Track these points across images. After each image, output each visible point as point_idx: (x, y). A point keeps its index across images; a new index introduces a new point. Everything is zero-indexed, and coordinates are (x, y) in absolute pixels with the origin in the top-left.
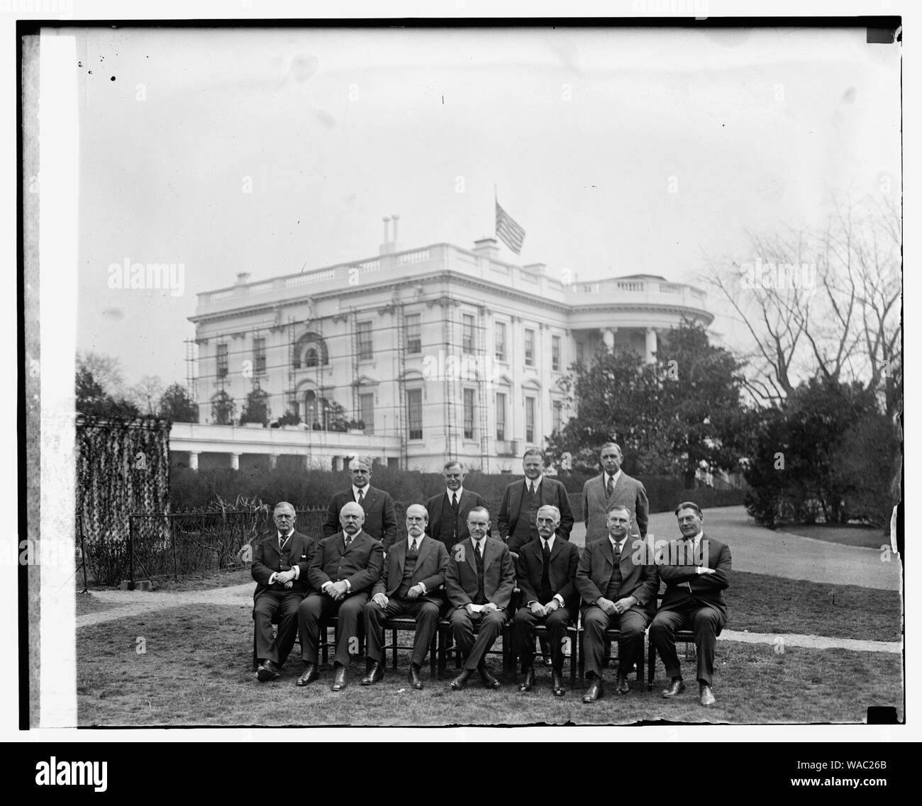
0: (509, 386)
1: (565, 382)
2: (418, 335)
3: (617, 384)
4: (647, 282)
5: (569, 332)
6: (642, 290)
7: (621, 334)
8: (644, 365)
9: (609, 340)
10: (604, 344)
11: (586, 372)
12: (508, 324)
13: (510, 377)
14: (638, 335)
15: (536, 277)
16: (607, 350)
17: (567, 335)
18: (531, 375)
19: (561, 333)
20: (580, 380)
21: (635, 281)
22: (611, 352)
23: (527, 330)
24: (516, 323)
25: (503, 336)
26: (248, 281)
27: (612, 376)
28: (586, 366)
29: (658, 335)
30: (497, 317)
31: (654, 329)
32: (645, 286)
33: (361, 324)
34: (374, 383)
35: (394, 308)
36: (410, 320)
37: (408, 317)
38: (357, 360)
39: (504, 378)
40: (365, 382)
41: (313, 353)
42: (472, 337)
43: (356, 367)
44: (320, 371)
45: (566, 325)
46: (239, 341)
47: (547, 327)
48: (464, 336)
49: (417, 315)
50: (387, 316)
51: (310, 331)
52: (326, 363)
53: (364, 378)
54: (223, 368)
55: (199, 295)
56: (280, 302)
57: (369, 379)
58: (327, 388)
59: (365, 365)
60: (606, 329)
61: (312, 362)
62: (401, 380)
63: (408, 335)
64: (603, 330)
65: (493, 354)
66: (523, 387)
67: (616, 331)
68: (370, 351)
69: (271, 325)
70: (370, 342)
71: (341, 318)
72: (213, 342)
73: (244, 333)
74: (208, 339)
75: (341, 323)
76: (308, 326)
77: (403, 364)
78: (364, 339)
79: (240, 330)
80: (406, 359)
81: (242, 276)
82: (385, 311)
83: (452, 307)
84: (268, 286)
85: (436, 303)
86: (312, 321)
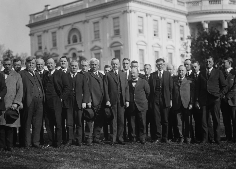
0: (161, 48)
1: (185, 45)
2: (118, 27)
5: (188, 24)
6: (220, 3)
7: (211, 23)
8: (221, 35)
9: (206, 26)
12: (160, 21)
13: (161, 44)
14: (220, 23)
17: (187, 25)
18: (170, 43)
19: (184, 24)
23: (168, 23)
24: (163, 20)
25: (157, 26)
26: (49, 8)
29: (228, 23)
30: (154, 17)
31: (226, 20)
32: (222, 2)
33: (94, 23)
34: (100, 48)
35: (108, 15)
36: (115, 20)
37: (114, 18)
38: (93, 39)
39: (158, 44)
40: (96, 48)
41: (75, 37)
42: (142, 26)
43: (93, 42)
44: (78, 44)
45: (186, 21)
46: (46, 33)
47: (178, 21)
48: (139, 25)
49: (118, 18)
50: (105, 19)
51: (74, 27)
52: (81, 41)
53: (96, 46)
54: (40, 45)
55: (30, 15)
56: (61, 16)
57: (98, 47)
58: (81, 52)
59: (96, 40)
60: (205, 21)
61: (75, 41)
62: (111, 46)
63: (114, 27)
64: (203, 22)
65: (153, 34)
66: (167, 48)
67: (209, 22)
68: (98, 34)
69: (58, 26)
70: (98, 31)
71: (86, 21)
72: (36, 35)
73: (48, 30)
74: (34, 33)
75: (86, 23)
76: (73, 25)
77: (112, 39)
78: (97, 29)
79: (46, 29)
80: (113, 37)
81: (46, 6)
82: (104, 17)
83: (133, 13)
84: (57, 9)
85: (125, 12)
86: (74, 23)
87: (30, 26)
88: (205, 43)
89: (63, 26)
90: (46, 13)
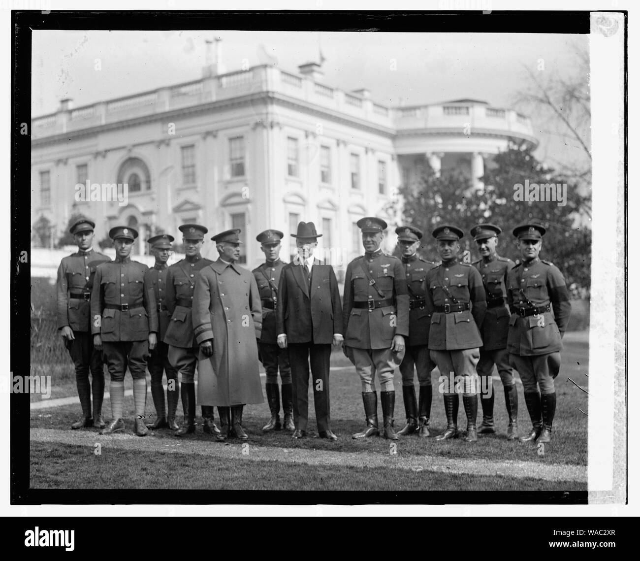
0: (335, 210)
1: (391, 207)
2: (242, 158)
3: (445, 208)
4: (472, 106)
5: (395, 157)
6: (468, 113)
7: (447, 158)
9: (436, 164)
10: (430, 167)
11: (412, 196)
13: (335, 201)
14: (465, 159)
15: (360, 100)
16: (434, 173)
17: (393, 159)
18: (357, 199)
19: (387, 158)
20: (408, 204)
21: (460, 105)
22: (438, 175)
23: (352, 154)
25: (329, 159)
26: (71, 106)
27: (439, 200)
28: (412, 190)
29: (484, 160)
30: (322, 140)
31: (480, 153)
32: (471, 110)
33: (183, 148)
34: (197, 207)
35: (217, 131)
36: (233, 142)
37: (231, 139)
38: (180, 184)
39: (330, 202)
40: (188, 206)
41: (135, 177)
42: (296, 159)
43: (179, 191)
44: (143, 195)
45: (392, 150)
46: (62, 167)
47: (373, 151)
48: (289, 158)
49: (240, 138)
50: (210, 139)
51: (133, 155)
52: (149, 188)
53: (187, 202)
54: (47, 194)
56: (102, 126)
57: (192, 203)
58: (150, 213)
59: (188, 189)
60: (433, 153)
61: (135, 187)
62: (224, 204)
63: (231, 159)
64: (429, 155)
65: (318, 177)
66: (349, 212)
67: (442, 155)
68: (194, 174)
69: (94, 150)
70: (193, 166)
71: (164, 142)
72: (36, 169)
73: (67, 159)
75: (163, 147)
76: (130, 150)
77: (226, 188)
78: (188, 162)
79: (63, 155)
80: (229, 182)
81: (64, 101)
82: (208, 134)
83: (276, 129)
84: (90, 111)
85: (259, 125)
86: (135, 146)
88: (436, 204)
89: (107, 151)
90: (63, 119)
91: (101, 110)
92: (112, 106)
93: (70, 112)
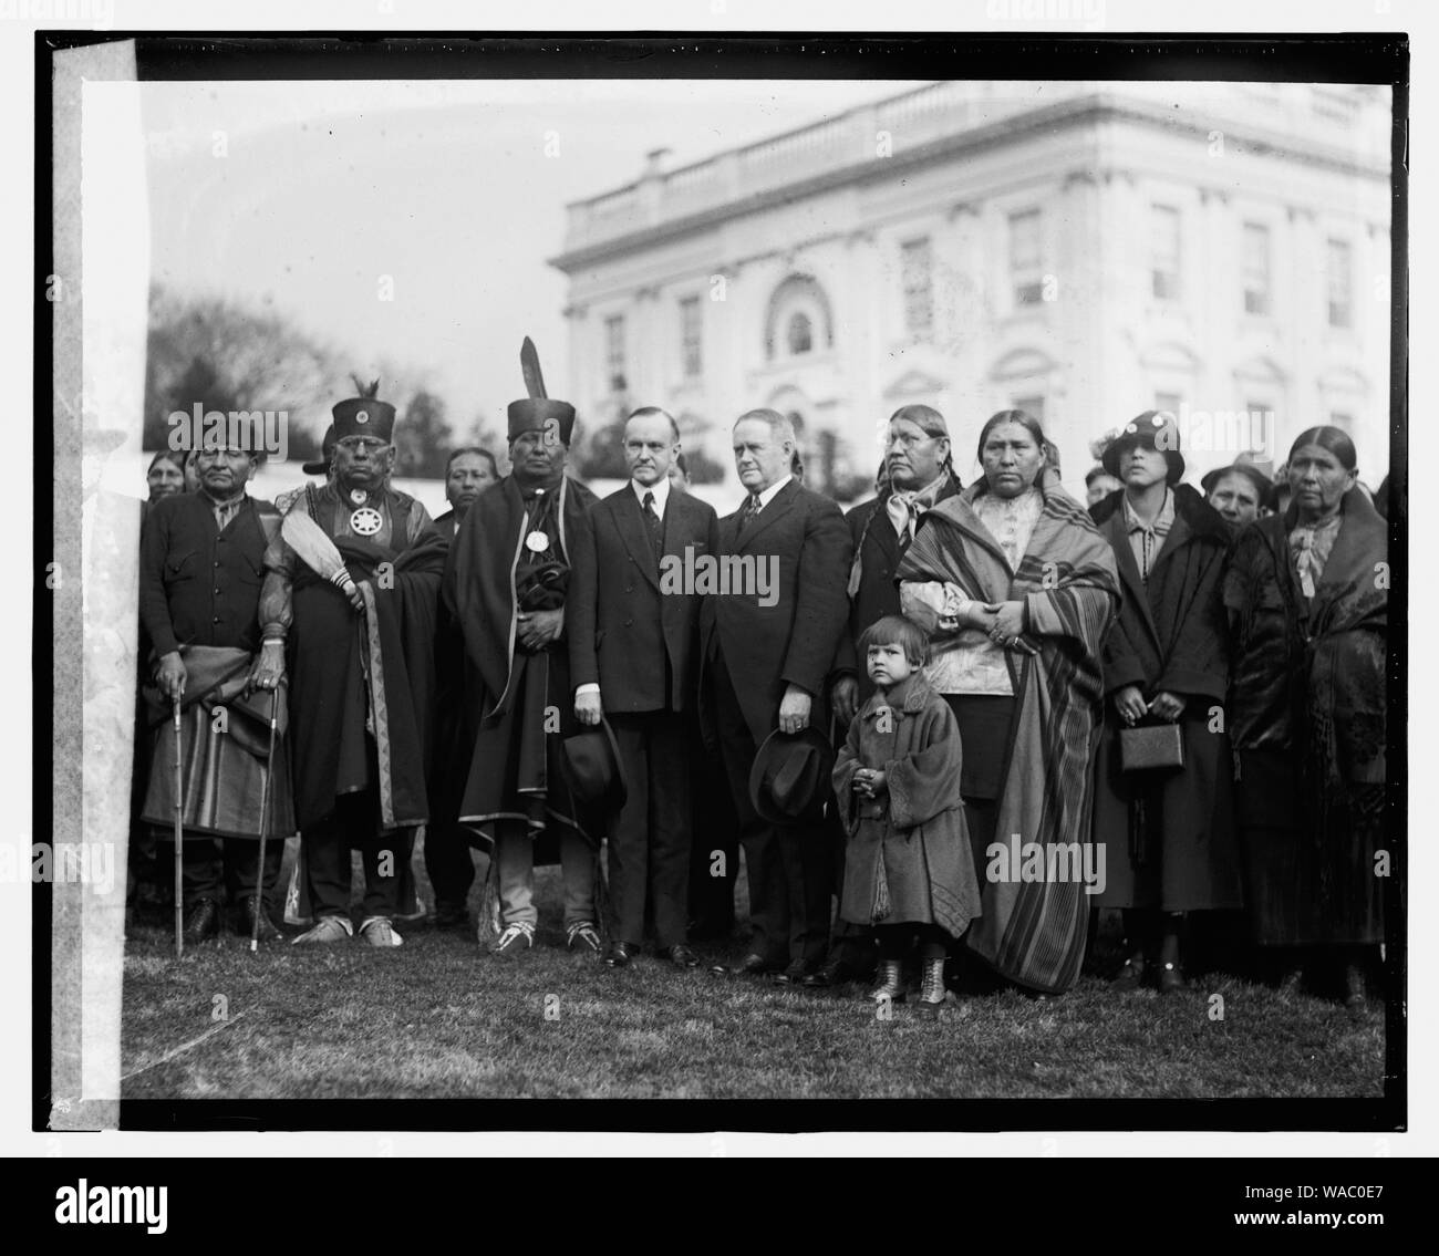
0: (1283, 382)
12: (1280, 227)
13: (1283, 359)
23: (1332, 242)
24: (1302, 222)
25: (1264, 257)
26: (667, 164)
30: (1243, 207)
33: (908, 246)
34: (936, 384)
35: (983, 198)
36: (1019, 226)
37: (1015, 218)
38: (898, 328)
39: (1266, 362)
40: (914, 385)
41: (801, 322)
42: (1176, 260)
43: (895, 347)
44: (818, 361)
46: (647, 303)
48: (1158, 256)
49: (1034, 212)
50: (965, 221)
51: (797, 269)
52: (830, 342)
53: (913, 375)
54: (617, 370)
55: (571, 207)
56: (731, 207)
57: (926, 375)
58: (831, 403)
59: (918, 341)
61: (803, 345)
62: (997, 376)
63: (1016, 266)
66: (1320, 386)
68: (928, 308)
69: (712, 261)
70: (926, 288)
71: (861, 235)
72: (597, 313)
73: (660, 285)
74: (586, 305)
75: (861, 247)
76: (790, 260)
77: (1002, 335)
78: (918, 280)
79: (648, 280)
80: (1009, 323)
81: (655, 155)
82: (960, 208)
83: (1119, 186)
84: (707, 172)
85: (1078, 178)
86: (800, 248)
87: (569, 264)
89: (740, 263)
90: (651, 195)
91: (729, 168)
92: (754, 157)
93: (666, 178)
